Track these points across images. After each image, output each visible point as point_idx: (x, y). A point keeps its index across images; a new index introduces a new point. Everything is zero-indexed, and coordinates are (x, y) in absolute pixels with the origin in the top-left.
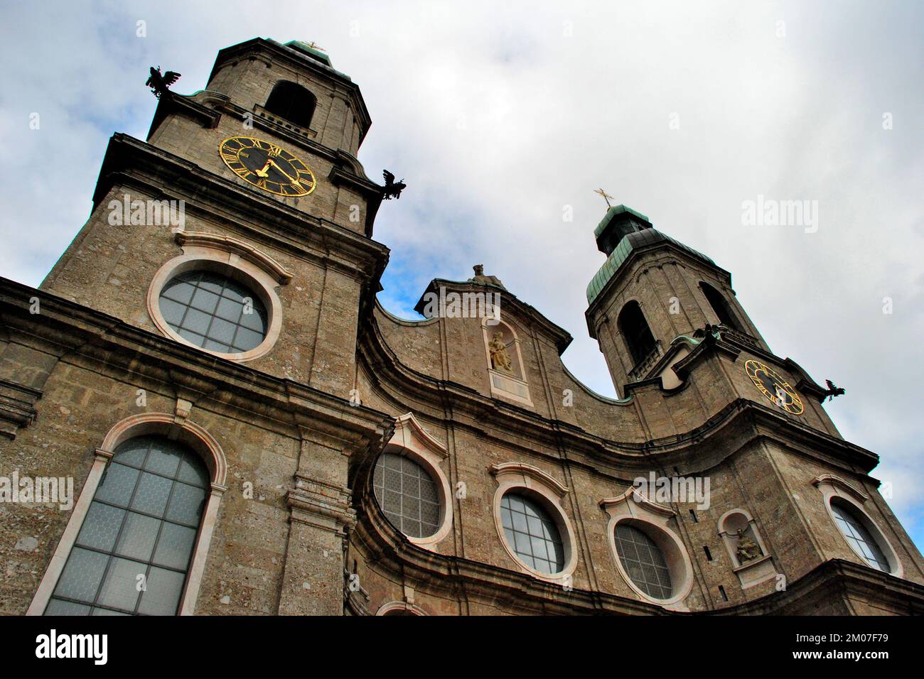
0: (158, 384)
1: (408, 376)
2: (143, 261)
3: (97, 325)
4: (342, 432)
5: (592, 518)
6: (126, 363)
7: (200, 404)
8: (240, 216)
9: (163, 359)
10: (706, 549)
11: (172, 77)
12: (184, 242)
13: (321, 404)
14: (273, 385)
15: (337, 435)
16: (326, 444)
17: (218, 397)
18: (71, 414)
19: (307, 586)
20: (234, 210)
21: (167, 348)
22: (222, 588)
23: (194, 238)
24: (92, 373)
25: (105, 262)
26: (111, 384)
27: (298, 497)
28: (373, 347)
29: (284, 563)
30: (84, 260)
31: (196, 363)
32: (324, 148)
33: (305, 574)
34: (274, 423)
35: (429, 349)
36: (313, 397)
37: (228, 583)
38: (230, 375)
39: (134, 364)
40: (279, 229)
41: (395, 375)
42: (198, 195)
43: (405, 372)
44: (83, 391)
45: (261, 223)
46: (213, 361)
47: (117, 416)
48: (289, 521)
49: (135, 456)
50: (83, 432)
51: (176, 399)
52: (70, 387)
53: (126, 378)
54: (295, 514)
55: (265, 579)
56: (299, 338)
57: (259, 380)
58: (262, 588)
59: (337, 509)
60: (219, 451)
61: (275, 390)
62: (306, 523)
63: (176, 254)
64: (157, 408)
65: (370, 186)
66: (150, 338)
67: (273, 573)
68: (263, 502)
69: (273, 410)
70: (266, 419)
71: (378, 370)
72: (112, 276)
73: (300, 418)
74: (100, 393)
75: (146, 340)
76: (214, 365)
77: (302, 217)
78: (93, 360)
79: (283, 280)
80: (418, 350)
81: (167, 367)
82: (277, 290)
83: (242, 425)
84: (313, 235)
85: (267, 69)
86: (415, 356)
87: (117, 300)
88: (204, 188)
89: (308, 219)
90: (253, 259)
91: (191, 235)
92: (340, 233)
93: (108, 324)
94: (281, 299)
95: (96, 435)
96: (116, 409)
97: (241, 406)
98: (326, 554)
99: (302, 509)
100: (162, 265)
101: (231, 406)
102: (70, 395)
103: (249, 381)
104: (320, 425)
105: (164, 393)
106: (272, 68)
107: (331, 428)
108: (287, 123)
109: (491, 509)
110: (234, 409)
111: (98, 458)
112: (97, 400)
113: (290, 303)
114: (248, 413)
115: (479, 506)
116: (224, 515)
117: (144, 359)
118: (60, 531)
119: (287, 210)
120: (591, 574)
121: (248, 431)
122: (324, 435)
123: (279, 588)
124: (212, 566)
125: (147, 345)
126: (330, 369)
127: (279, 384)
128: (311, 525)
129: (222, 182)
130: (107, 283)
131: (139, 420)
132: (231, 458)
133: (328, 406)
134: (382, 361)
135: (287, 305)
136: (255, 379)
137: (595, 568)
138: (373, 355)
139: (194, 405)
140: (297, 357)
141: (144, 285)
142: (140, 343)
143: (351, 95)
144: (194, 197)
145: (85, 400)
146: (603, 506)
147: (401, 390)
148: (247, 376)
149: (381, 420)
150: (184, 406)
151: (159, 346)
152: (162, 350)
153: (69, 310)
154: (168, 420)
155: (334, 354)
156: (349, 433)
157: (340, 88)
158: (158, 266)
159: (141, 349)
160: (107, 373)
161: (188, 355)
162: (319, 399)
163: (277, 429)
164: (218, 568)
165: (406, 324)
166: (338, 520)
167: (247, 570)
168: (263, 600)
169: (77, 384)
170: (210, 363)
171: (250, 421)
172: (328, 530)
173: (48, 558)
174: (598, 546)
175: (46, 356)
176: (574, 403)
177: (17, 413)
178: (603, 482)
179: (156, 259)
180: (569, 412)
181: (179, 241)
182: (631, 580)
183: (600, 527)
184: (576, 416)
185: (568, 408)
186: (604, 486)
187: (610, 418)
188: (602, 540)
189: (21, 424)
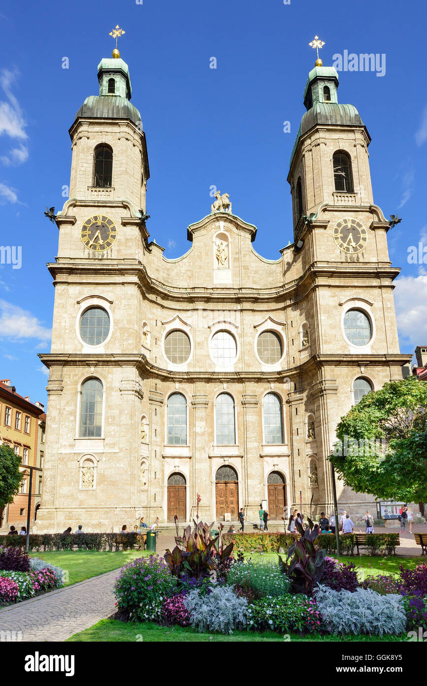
0: (85, 365)
3: (65, 357)
5: (248, 334)
8: (93, 276)
9: (83, 359)
10: (293, 340)
11: (52, 209)
12: (80, 302)
17: (99, 364)
18: (70, 383)
20: (91, 274)
23: (82, 299)
24: (70, 369)
25: (63, 325)
26: (75, 369)
32: (117, 202)
34: (115, 365)
39: (77, 363)
42: (79, 274)
44: (70, 373)
47: (79, 378)
49: (86, 386)
50: (73, 387)
51: (91, 368)
52: (67, 374)
53: (78, 367)
60: (103, 380)
63: (79, 309)
64: (87, 372)
66: (78, 355)
72: (66, 329)
78: (70, 365)
81: (84, 361)
82: (110, 307)
83: (107, 369)
84: (118, 272)
87: (69, 338)
88: (79, 271)
90: (101, 298)
93: (67, 356)
94: (112, 311)
95: (76, 386)
102: (68, 377)
105: (88, 368)
108: (102, 191)
109: (208, 344)
110: (104, 365)
111: (78, 393)
112: (73, 376)
113: (115, 311)
114: (107, 365)
115: (202, 345)
116: (107, 398)
117: (79, 361)
120: (243, 360)
121: (109, 370)
129: (83, 266)
130: (65, 333)
131: (84, 377)
135: (114, 313)
137: (246, 358)
142: (76, 357)
143: (128, 127)
144: (78, 276)
145: (72, 378)
146: (255, 327)
153: (58, 356)
157: (122, 126)
158: (76, 317)
159: (77, 359)
160: (73, 367)
163: (116, 367)
171: (109, 367)
173: (76, 420)
174: (248, 347)
175: (60, 368)
176: (253, 271)
177: (59, 388)
178: (259, 313)
179: (75, 315)
180: (249, 279)
181: (78, 303)
182: (261, 358)
183: (251, 338)
184: (253, 279)
185: (249, 277)
186: (259, 316)
187: (271, 273)
188: (251, 345)
189: (62, 391)
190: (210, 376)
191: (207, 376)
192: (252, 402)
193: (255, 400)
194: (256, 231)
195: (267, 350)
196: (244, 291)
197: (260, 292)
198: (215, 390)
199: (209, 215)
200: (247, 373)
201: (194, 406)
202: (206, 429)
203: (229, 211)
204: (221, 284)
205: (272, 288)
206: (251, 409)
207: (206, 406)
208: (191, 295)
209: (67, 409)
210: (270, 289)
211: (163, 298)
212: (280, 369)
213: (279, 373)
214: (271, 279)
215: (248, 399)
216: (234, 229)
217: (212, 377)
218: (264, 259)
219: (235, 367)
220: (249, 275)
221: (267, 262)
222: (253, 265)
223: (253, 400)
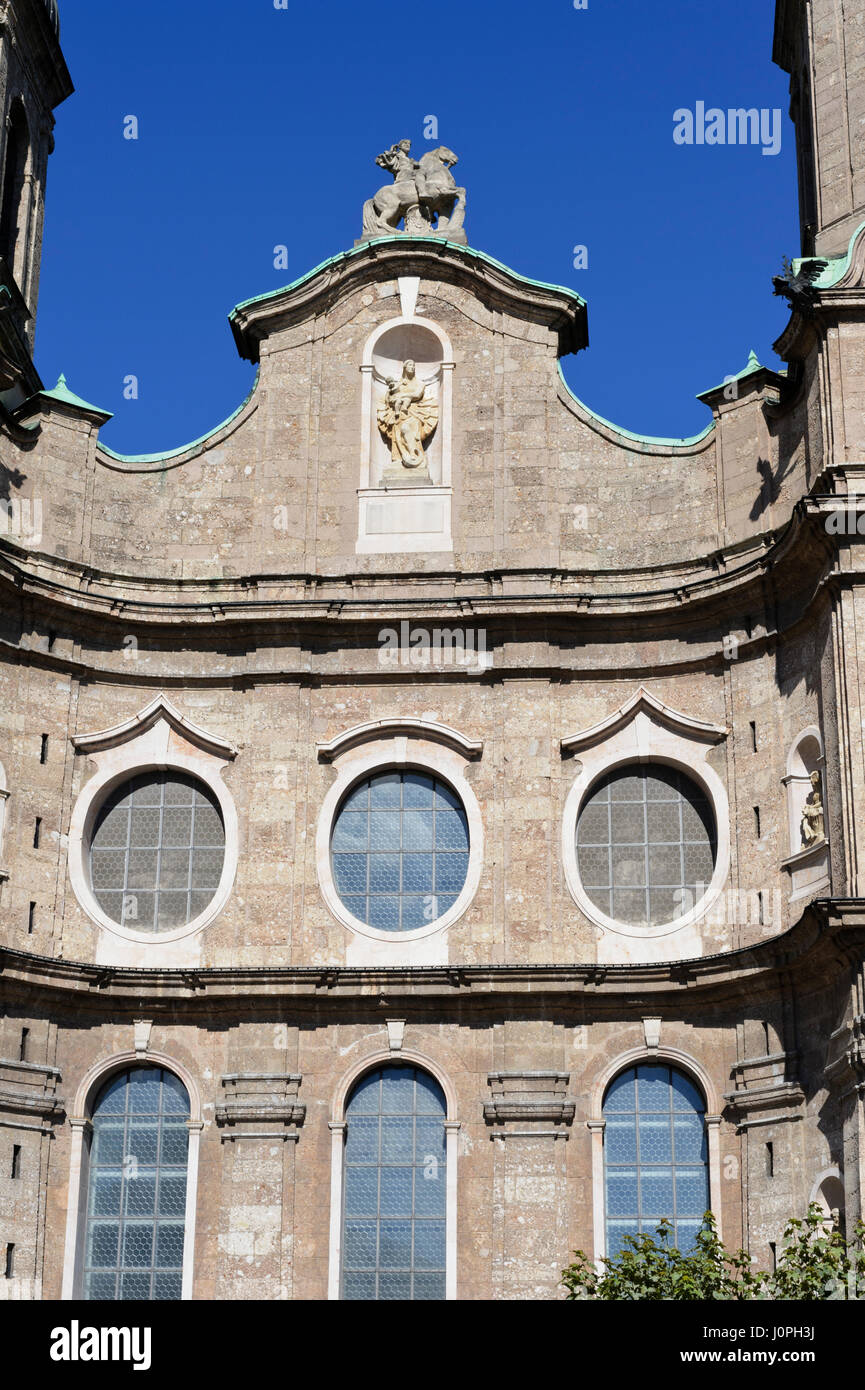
5: (529, 788)
10: (757, 810)
35: (224, 500)
43: (146, 612)
86: (197, 533)
109: (311, 834)
115: (286, 839)
137: (508, 897)
146: (568, 752)
165: (179, 460)
174: (528, 847)
176: (566, 489)
178: (590, 686)
180: (540, 529)
182: (599, 899)
183: (543, 801)
184: (564, 525)
185: (539, 519)
186: (588, 696)
187: (658, 498)
188: (541, 834)
190: (310, 989)
191: (294, 990)
192: (540, 1111)
193: (557, 1100)
194: (583, 312)
195: (638, 856)
196: (511, 587)
197: (602, 586)
198: (344, 1052)
199: (340, 256)
200: (508, 970)
201: (227, 1132)
202: (287, 1241)
203: (450, 230)
204: (393, 556)
205: (661, 569)
206: (532, 1146)
207: (292, 1130)
208: (230, 616)
210: (653, 570)
211: (89, 642)
212: (693, 951)
213: (681, 970)
214: (658, 523)
215: (521, 1096)
216: (474, 307)
217: (323, 991)
218: (625, 433)
219: (454, 943)
220: (543, 508)
221: (637, 447)
222: (565, 460)
223: (542, 1100)
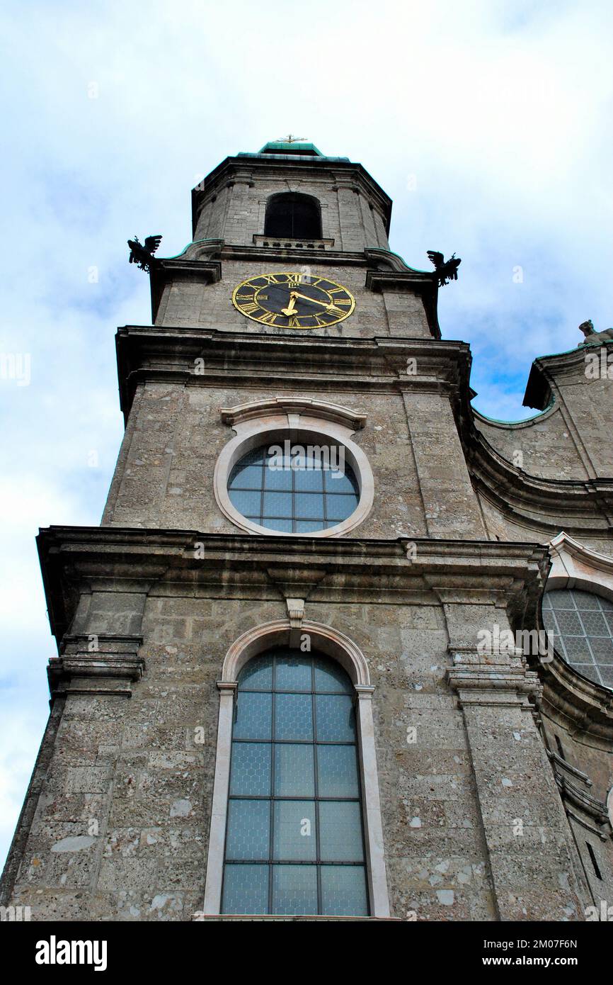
0: (259, 590)
1: (544, 488)
2: (197, 457)
3: (172, 545)
4: (488, 581)
6: (217, 577)
7: (313, 598)
8: (282, 369)
9: (256, 559)
11: (153, 242)
12: (233, 421)
13: (451, 555)
14: (388, 550)
15: (483, 586)
16: (474, 600)
17: (330, 584)
18: (179, 652)
19: (507, 782)
20: (273, 365)
21: (255, 545)
22: (407, 809)
23: (242, 412)
24: (185, 599)
25: (157, 472)
26: (209, 604)
27: (461, 675)
28: (489, 468)
29: (471, 760)
30: (135, 478)
31: (292, 552)
32: (348, 254)
33: (500, 769)
34: (403, 594)
35: (558, 448)
36: (439, 549)
37: (413, 801)
38: (335, 554)
39: (226, 575)
40: (332, 367)
41: (528, 492)
42: (229, 362)
43: (539, 484)
44: (183, 623)
45: (309, 368)
46: (310, 544)
48: (460, 707)
49: (261, 678)
50: (197, 668)
51: (284, 601)
52: (168, 622)
53: (223, 594)
54: (464, 697)
55: (454, 786)
56: (398, 485)
57: (370, 550)
58: (454, 798)
59: (513, 677)
60: (352, 645)
61: (392, 555)
62: (480, 704)
63: (229, 438)
64: (268, 617)
65: (418, 277)
66: (234, 541)
67: (461, 776)
68: (421, 692)
69: (397, 579)
70: (394, 592)
71: (505, 493)
72: (170, 485)
73: (432, 579)
74: (201, 618)
75: (230, 545)
76: (314, 548)
77: (353, 343)
78: (182, 585)
79: (357, 425)
80: (546, 453)
81: (261, 566)
82: (354, 438)
83: (367, 608)
84: (373, 360)
85: (251, 189)
87: (185, 510)
88: (233, 352)
89: (360, 344)
90: (315, 413)
91: (238, 410)
92: (403, 346)
93: (183, 540)
94: (362, 447)
95: (211, 667)
96: (224, 631)
97: (360, 585)
98: (517, 737)
99: (469, 687)
100: (218, 454)
101: (348, 589)
102: (171, 631)
103: (359, 554)
104: (458, 580)
105: (270, 597)
106: (256, 185)
107: (473, 580)
108: (296, 243)
110: (353, 591)
111: (223, 692)
112: (201, 627)
113: (374, 448)
114: (370, 592)
116: (381, 720)
117: (236, 566)
118: (209, 785)
119: (332, 343)
121: (377, 612)
122: (467, 590)
123: (475, 792)
124: (388, 786)
125: (233, 550)
126: (447, 510)
127: (394, 546)
128: (487, 705)
129: (250, 338)
130: (168, 495)
131: (252, 636)
132: (368, 650)
133: (460, 555)
134: (505, 480)
135: (371, 451)
136: (364, 550)
138: (493, 476)
139: (306, 601)
140: (404, 509)
141: (207, 483)
142: (225, 549)
143: (357, 179)
144: (226, 367)
145: (188, 633)
147: (541, 509)
148: (355, 549)
149: (530, 553)
150: (296, 605)
151: (246, 546)
152: (251, 550)
153: (139, 538)
154: (283, 627)
155: (447, 491)
156: (496, 580)
157: (340, 175)
158: (215, 457)
159: (228, 556)
160: (202, 594)
161: (281, 546)
162: (447, 550)
163: (408, 601)
164: (395, 785)
165: (520, 426)
166: (519, 690)
167: (428, 778)
168: (460, 812)
169: (174, 617)
170: (309, 548)
171: (375, 600)
172: (510, 705)
173: (207, 819)
175: (132, 596)
177: (124, 667)
179: (209, 450)
181: (227, 421)
189: (134, 677)
209: (158, 760)
